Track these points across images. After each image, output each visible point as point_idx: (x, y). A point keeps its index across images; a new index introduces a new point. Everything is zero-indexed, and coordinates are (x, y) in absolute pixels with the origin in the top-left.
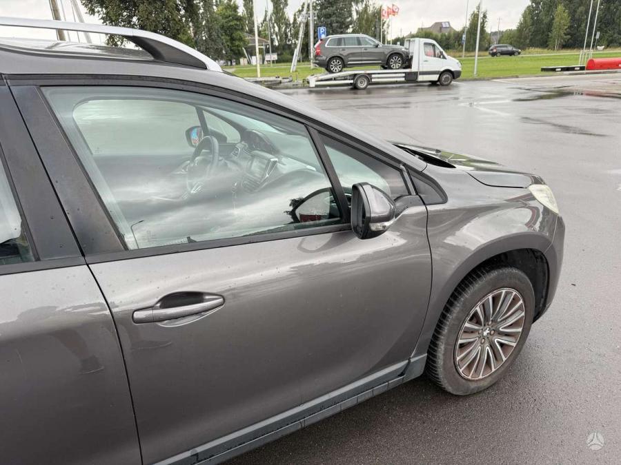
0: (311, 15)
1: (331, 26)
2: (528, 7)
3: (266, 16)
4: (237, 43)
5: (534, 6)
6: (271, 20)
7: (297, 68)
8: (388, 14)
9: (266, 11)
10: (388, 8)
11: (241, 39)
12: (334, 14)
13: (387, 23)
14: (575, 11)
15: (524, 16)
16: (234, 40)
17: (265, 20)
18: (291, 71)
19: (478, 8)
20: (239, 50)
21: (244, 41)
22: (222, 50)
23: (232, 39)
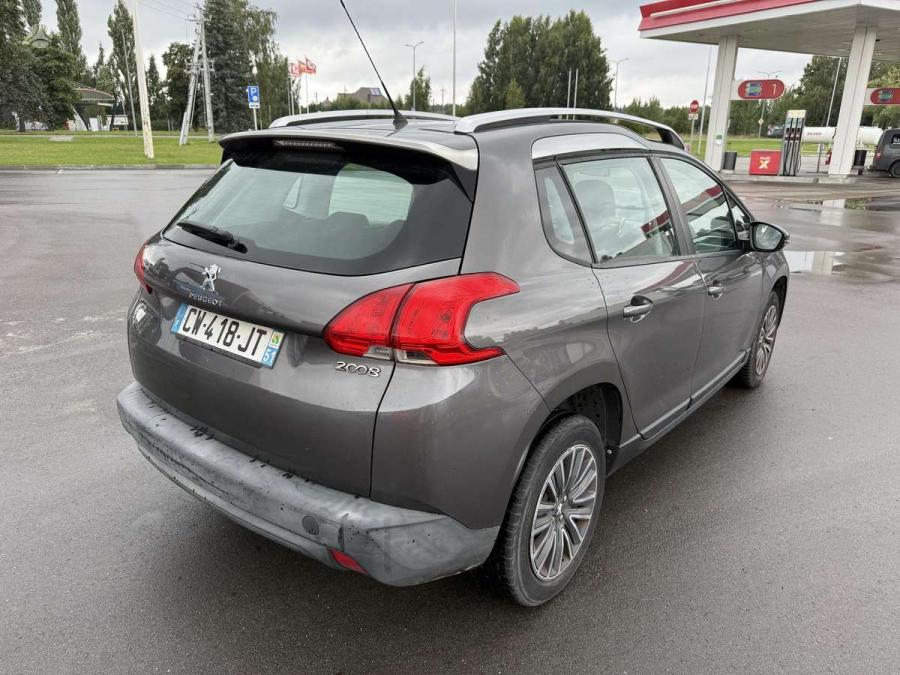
0: (205, 65)
1: (224, 81)
2: (478, 78)
3: (102, 57)
4: (61, 95)
5: (485, 77)
6: (111, 63)
7: (189, 140)
8: (301, 71)
9: (101, 50)
10: (300, 63)
11: (67, 90)
12: (227, 64)
13: (296, 82)
14: (530, 89)
15: (474, 88)
16: (54, 90)
17: (100, 62)
18: (180, 143)
19: (420, 74)
20: (64, 106)
21: (74, 94)
22: (37, 104)
23: (52, 90)
